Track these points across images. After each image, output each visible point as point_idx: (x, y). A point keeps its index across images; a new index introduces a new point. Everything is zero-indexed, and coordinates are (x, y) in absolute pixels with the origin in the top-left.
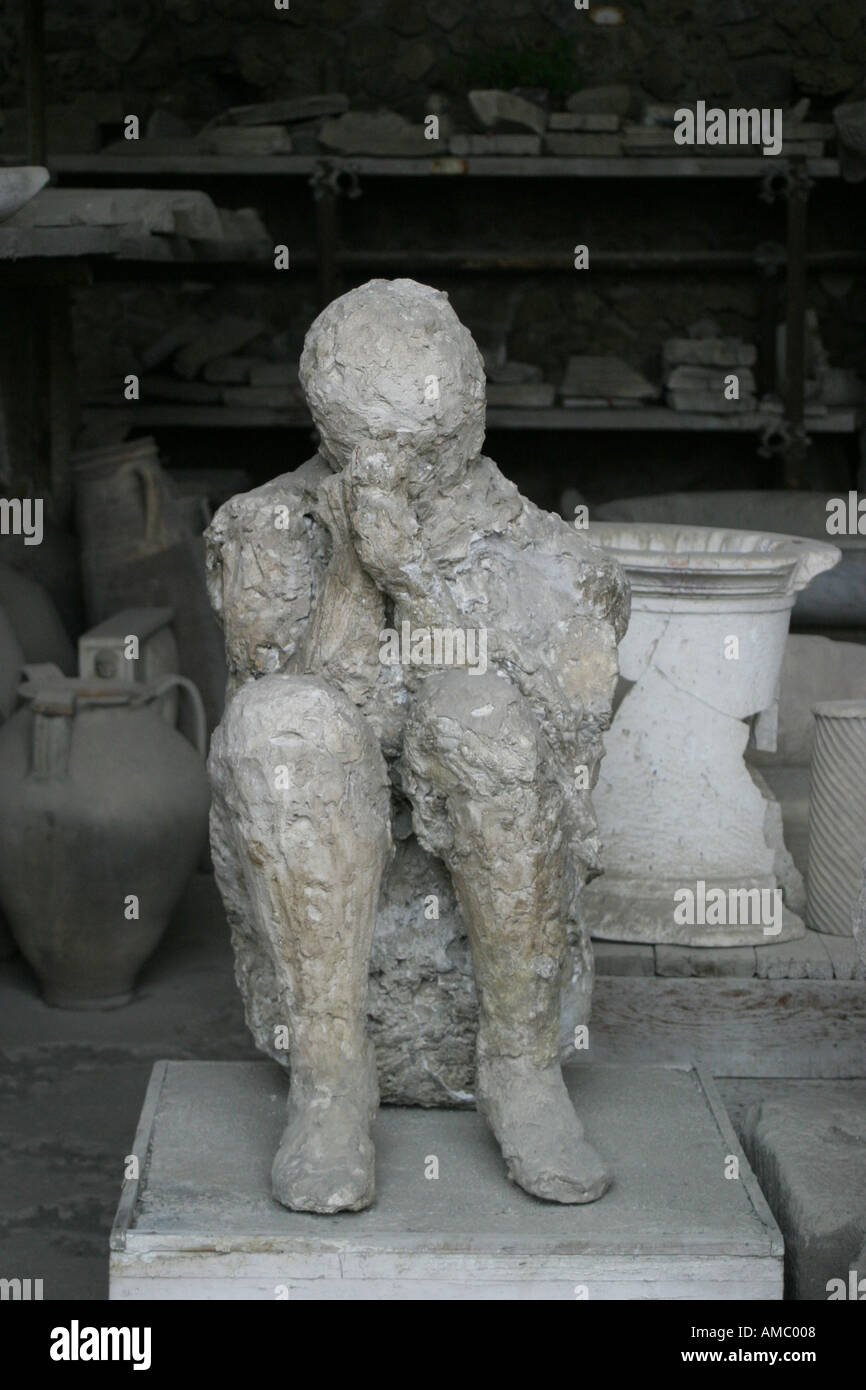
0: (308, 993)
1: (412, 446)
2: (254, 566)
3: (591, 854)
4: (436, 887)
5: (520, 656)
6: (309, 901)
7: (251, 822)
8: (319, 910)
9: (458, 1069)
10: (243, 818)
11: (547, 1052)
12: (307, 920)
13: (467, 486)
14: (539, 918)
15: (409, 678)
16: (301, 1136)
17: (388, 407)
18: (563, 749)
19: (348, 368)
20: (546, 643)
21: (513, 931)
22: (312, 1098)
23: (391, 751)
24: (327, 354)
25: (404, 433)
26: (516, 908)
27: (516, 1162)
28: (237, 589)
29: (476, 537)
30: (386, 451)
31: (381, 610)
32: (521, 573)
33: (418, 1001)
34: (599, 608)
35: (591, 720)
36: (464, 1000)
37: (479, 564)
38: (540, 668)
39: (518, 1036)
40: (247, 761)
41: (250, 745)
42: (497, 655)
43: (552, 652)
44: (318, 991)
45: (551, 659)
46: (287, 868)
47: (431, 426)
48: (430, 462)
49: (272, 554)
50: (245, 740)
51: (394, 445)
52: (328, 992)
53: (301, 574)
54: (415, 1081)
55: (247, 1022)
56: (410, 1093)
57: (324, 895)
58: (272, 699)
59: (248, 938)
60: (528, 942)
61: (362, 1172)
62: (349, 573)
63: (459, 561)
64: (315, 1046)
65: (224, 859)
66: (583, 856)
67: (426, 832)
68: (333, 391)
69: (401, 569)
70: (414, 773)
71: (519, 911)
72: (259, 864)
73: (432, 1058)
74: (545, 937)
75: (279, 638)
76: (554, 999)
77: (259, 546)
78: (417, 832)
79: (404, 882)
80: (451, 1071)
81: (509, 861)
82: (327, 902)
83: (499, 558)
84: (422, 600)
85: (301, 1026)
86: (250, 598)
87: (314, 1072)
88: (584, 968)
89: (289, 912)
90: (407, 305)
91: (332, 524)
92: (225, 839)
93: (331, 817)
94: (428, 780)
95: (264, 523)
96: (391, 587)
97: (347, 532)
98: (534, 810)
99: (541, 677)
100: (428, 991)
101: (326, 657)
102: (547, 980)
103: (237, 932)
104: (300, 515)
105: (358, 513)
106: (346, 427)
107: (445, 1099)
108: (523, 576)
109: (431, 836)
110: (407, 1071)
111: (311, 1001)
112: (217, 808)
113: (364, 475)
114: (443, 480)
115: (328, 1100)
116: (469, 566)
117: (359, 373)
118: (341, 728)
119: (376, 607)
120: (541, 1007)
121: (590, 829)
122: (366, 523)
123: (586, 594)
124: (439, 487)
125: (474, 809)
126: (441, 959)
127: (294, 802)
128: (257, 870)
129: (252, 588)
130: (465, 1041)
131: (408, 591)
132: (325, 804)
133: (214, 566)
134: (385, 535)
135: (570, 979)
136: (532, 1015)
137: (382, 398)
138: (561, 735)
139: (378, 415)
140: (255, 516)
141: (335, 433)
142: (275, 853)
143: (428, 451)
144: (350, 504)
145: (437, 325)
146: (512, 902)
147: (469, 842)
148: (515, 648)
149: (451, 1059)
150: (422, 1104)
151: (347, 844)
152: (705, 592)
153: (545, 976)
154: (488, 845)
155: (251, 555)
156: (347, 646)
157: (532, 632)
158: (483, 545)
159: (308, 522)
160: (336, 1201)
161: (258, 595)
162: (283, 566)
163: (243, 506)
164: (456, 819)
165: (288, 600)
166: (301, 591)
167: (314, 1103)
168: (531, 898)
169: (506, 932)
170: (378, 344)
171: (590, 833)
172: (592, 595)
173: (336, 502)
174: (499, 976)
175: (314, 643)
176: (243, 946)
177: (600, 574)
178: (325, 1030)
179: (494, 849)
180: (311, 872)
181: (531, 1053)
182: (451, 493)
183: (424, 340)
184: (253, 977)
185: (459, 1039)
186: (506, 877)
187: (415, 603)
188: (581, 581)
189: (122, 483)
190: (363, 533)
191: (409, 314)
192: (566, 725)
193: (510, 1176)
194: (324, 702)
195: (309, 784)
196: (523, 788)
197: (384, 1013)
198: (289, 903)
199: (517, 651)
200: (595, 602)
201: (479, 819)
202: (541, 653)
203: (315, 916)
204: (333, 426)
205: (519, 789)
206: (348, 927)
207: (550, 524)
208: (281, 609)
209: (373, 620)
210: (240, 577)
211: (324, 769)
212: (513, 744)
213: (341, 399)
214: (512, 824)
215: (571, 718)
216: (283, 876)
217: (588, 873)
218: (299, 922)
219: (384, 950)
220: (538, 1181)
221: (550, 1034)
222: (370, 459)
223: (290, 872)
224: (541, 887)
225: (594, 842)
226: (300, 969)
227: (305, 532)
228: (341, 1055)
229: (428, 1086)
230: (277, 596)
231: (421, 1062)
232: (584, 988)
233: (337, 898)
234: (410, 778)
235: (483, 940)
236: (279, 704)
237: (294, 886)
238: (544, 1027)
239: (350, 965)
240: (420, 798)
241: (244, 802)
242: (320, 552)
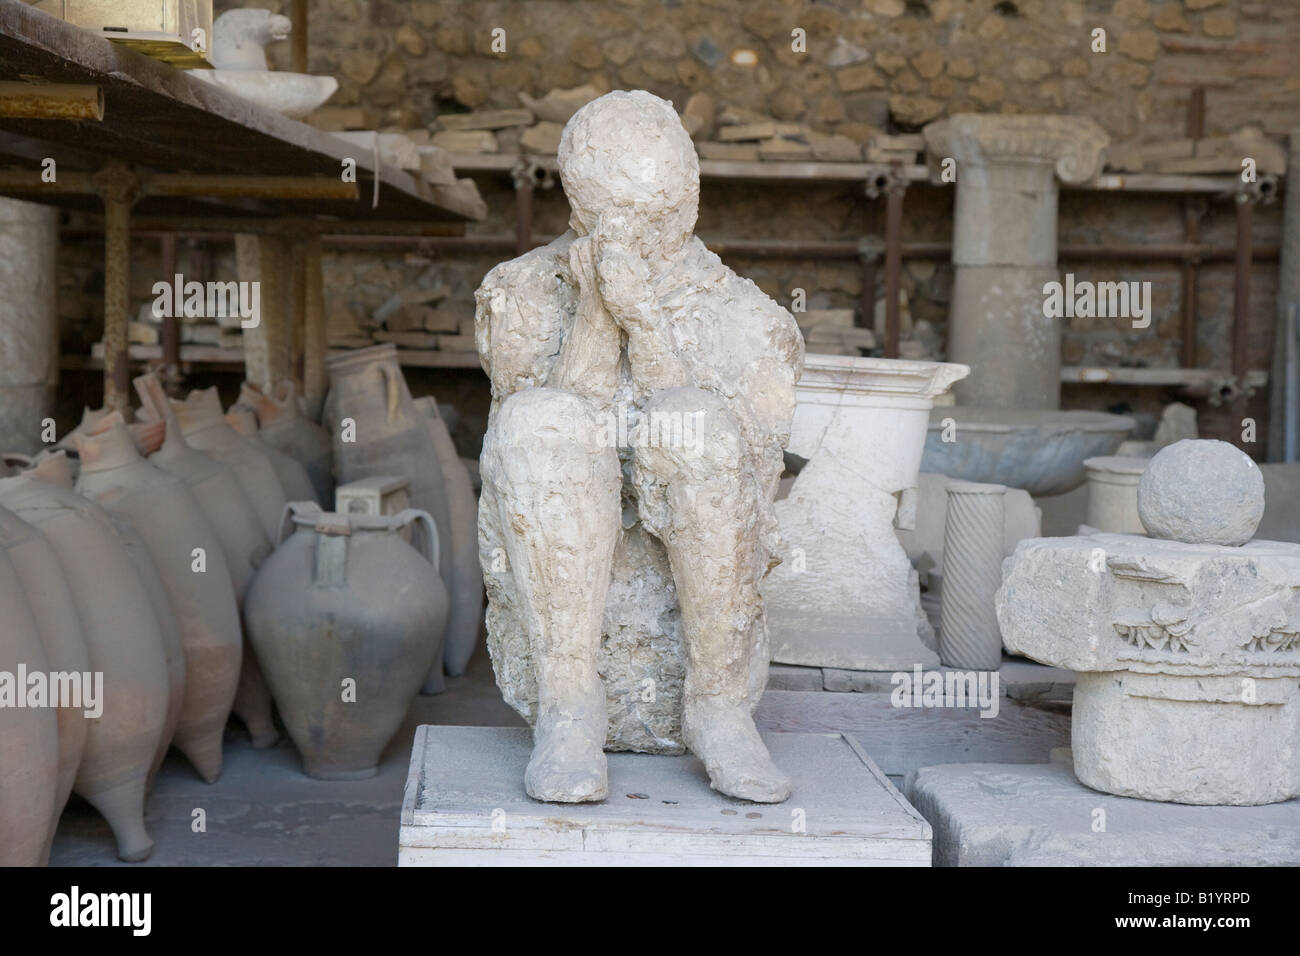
0: (556, 638)
1: (646, 214)
2: (518, 314)
3: (773, 545)
4: (652, 569)
5: (724, 384)
6: (559, 563)
7: (516, 499)
8: (567, 570)
9: (664, 719)
10: (509, 498)
11: (740, 693)
12: (557, 578)
13: (684, 253)
14: (737, 582)
15: (638, 397)
16: (549, 749)
17: (628, 181)
18: (754, 461)
19: (598, 151)
20: (741, 378)
21: (717, 591)
22: (557, 720)
23: (624, 455)
24: (581, 141)
25: (641, 203)
26: (720, 572)
27: (718, 773)
28: (502, 332)
29: (690, 291)
30: (626, 215)
31: (618, 343)
32: (723, 323)
33: (635, 662)
34: (783, 353)
35: (775, 439)
36: (672, 661)
37: (692, 316)
38: (738, 394)
39: (718, 678)
40: (514, 450)
41: (517, 437)
42: (704, 383)
43: (746, 384)
44: (565, 637)
45: (745, 390)
46: (544, 535)
47: (661, 198)
48: (658, 229)
49: (531, 303)
50: (513, 434)
51: (631, 212)
52: (571, 638)
53: (553, 320)
54: (630, 729)
55: (497, 682)
56: (625, 740)
57: (572, 558)
58: (535, 402)
59: (504, 607)
60: (728, 601)
61: (599, 773)
62: (594, 312)
63: (678, 308)
64: (559, 682)
65: (488, 540)
66: (767, 547)
67: (649, 516)
68: (585, 169)
69: (636, 306)
70: (642, 467)
71: (722, 574)
72: (522, 532)
73: (644, 710)
74: (741, 598)
75: (535, 370)
76: (747, 650)
77: (521, 298)
78: (642, 517)
79: (627, 565)
80: (658, 721)
81: (717, 533)
82: (573, 563)
83: (707, 310)
84: (650, 333)
85: (549, 665)
86: (513, 338)
87: (559, 702)
88: (764, 639)
89: (544, 572)
90: (643, 106)
91: (581, 276)
92: (492, 522)
93: (579, 495)
94: (654, 472)
95: (524, 281)
96: (627, 322)
97: (593, 280)
98: (737, 492)
99: (738, 401)
100: (643, 654)
101: (574, 379)
102: (741, 633)
103: (494, 604)
104: (553, 275)
105: (603, 263)
106: (595, 198)
107: (652, 744)
108: (726, 325)
109: (653, 518)
110: (624, 720)
111: (558, 644)
112: (486, 494)
113: (608, 234)
114: (666, 245)
115: (570, 722)
116: (684, 314)
117: (606, 155)
118: (588, 426)
119: (614, 340)
120: (737, 655)
121: (773, 525)
122: (608, 270)
123: (773, 341)
124: (662, 252)
125: (690, 491)
126: (654, 627)
127: (551, 482)
128: (519, 538)
129: (515, 330)
130: (671, 695)
131: (640, 326)
132: (575, 484)
133: (483, 319)
134: (625, 280)
135: (755, 645)
136: (729, 661)
137: (624, 174)
138: (752, 449)
139: (619, 188)
140: (517, 277)
141: (585, 204)
142: (534, 524)
143: (657, 220)
144: (596, 259)
145: (666, 123)
146: (718, 568)
147: (684, 518)
148: (719, 378)
149: (659, 711)
150: (633, 749)
151: (591, 517)
152: (865, 388)
153: (741, 630)
154: (700, 520)
155: (515, 305)
156: (591, 369)
157: (731, 369)
158: (695, 299)
159: (559, 281)
160: (579, 792)
161: (518, 337)
162: (540, 313)
163: (507, 269)
164: (675, 500)
165: (542, 340)
166: (552, 334)
167: (559, 724)
168: (732, 565)
169: (711, 592)
170: (622, 132)
171: (772, 529)
172: (776, 342)
173: (585, 257)
174: (703, 628)
175: (564, 367)
176: (499, 615)
177: (784, 326)
178: (568, 669)
179: (705, 523)
180: (562, 539)
181: (727, 692)
182: (671, 258)
183: (656, 131)
184: (505, 640)
185: (666, 693)
186: (714, 546)
187: (646, 335)
188: (769, 330)
189: (368, 378)
190: (606, 277)
191: (645, 113)
192: (756, 441)
193: (712, 785)
194: (575, 405)
195: (563, 467)
196: (729, 475)
197: (608, 671)
198: (543, 565)
199: (720, 381)
200: (780, 349)
201: (693, 499)
202: (738, 385)
203: (564, 575)
204: (584, 198)
205: (726, 476)
206: (589, 584)
207: (746, 285)
208: (536, 346)
209: (611, 351)
210: (504, 322)
211: (575, 456)
212: (722, 439)
213: (592, 174)
214: (719, 502)
215: (761, 436)
216: (540, 543)
217: (770, 560)
218: (551, 580)
219: (611, 618)
220: (736, 784)
221: (743, 679)
222: (614, 221)
223: (546, 539)
224: (740, 556)
225: (776, 537)
226: (550, 618)
227: (556, 289)
228: (580, 689)
229: (640, 733)
230: (533, 337)
231: (635, 713)
232: (764, 654)
233: (581, 562)
234: (638, 472)
235: (692, 600)
236: (540, 406)
237: (548, 550)
238: (738, 672)
239: (588, 616)
240: (645, 488)
241: (511, 483)
242: (568, 305)
